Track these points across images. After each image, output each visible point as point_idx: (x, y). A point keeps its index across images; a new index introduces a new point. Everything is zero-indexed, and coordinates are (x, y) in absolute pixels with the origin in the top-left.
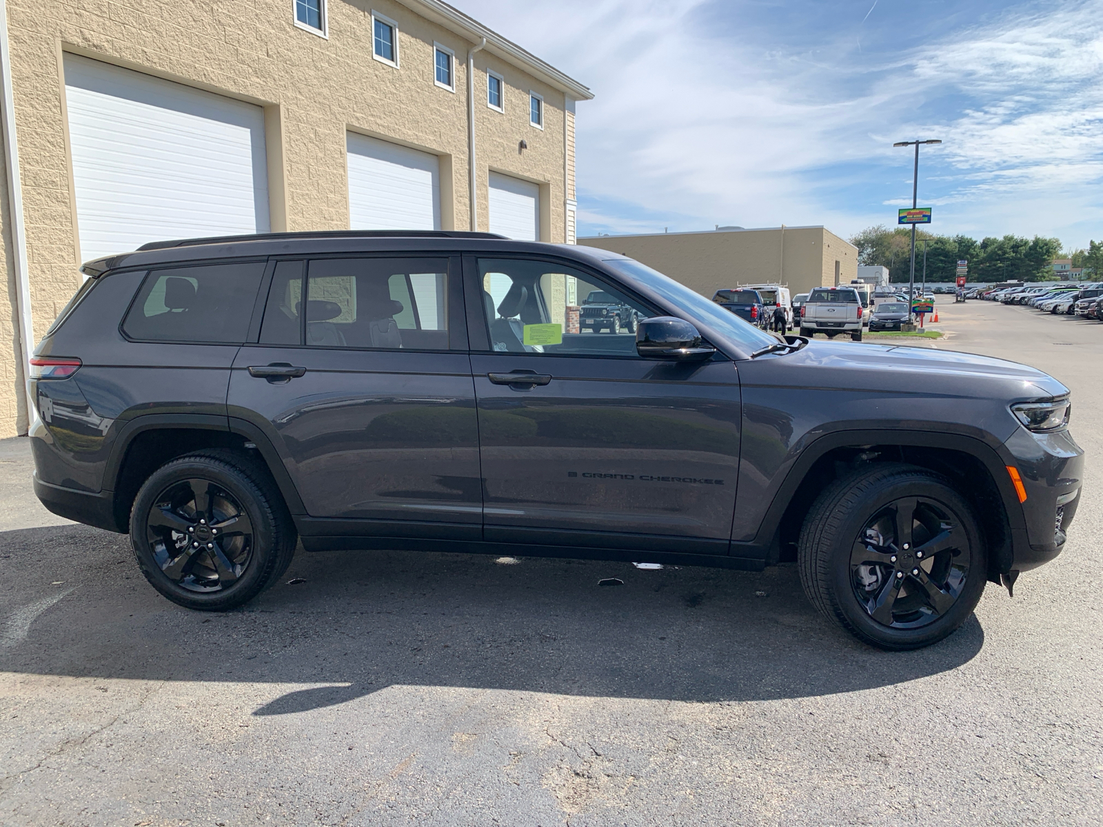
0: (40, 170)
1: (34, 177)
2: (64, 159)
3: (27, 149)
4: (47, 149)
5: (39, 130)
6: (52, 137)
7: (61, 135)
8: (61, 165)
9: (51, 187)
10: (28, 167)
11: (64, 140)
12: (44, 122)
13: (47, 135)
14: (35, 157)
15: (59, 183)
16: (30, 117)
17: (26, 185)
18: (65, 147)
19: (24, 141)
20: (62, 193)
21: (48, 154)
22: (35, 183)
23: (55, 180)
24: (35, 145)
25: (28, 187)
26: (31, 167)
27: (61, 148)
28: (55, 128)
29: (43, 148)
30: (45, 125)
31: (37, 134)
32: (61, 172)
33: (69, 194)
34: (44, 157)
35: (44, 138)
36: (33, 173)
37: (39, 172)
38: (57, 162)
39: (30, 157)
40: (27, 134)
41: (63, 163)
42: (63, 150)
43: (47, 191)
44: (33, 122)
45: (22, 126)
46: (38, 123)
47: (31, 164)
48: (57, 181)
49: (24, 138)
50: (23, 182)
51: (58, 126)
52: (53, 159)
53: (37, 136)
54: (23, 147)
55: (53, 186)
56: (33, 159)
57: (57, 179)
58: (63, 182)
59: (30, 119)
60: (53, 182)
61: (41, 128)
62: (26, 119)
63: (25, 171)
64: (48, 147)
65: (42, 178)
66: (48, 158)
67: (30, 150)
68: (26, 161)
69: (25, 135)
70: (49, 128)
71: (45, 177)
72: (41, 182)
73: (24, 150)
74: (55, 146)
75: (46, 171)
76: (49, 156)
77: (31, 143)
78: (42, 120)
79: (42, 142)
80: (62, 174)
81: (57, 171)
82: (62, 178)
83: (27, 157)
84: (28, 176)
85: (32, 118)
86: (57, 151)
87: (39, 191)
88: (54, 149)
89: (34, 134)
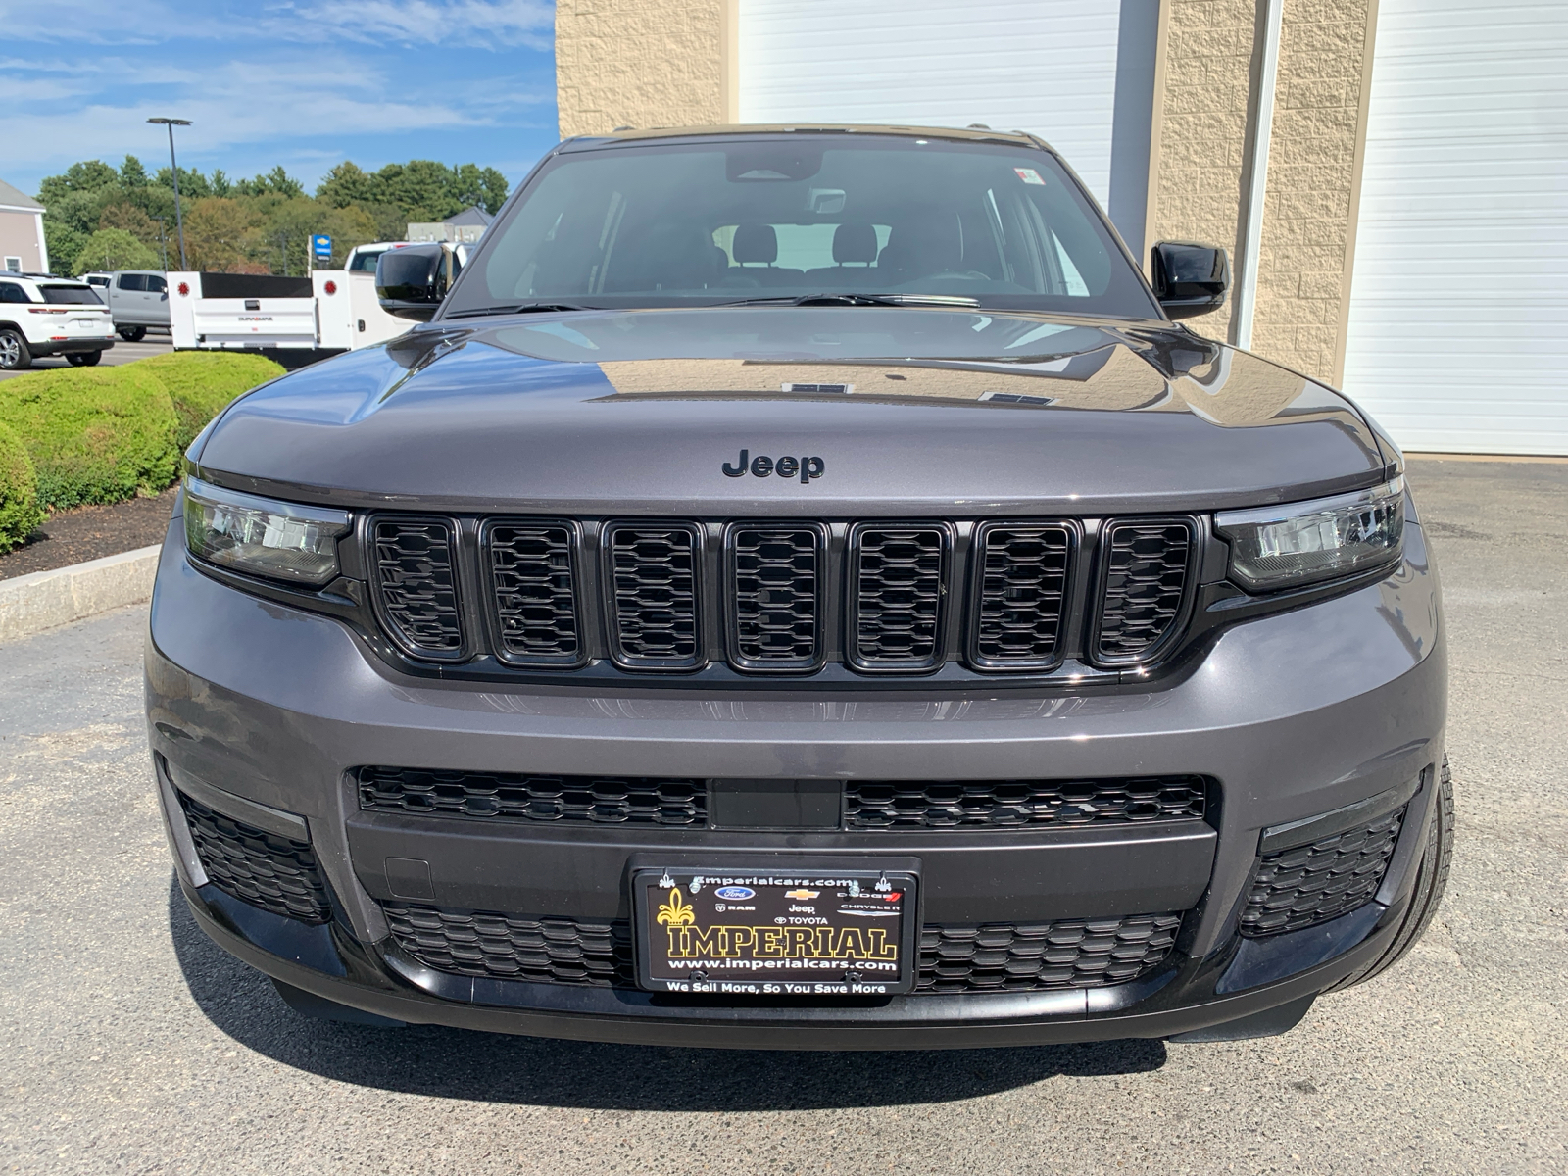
0: (1314, 83)
1: (1303, 95)
2: (1359, 58)
3: (1299, 54)
4: (1333, 47)
5: (1324, 23)
6: (1346, 29)
7: (1362, 21)
8: (1352, 69)
9: (1328, 104)
10: (1295, 81)
11: (1365, 29)
12: (1337, 7)
13: (1337, 27)
14: (1311, 64)
15: (1343, 96)
16: (1314, 6)
17: (1287, 108)
18: (1366, 41)
19: (1297, 43)
20: (1346, 112)
21: (1332, 56)
22: (1302, 103)
23: (1336, 94)
24: (1313, 46)
25: (1290, 111)
26: (1301, 81)
27: (1358, 41)
28: (1353, 13)
29: (1327, 48)
30: (1336, 12)
31: (1320, 28)
32: (1350, 79)
33: (1357, 111)
34: (1326, 61)
35: (1331, 33)
36: (1302, 90)
37: (1312, 86)
38: (1346, 65)
39: (1302, 66)
40: (1302, 33)
41: (1356, 64)
42: (1360, 46)
43: (1320, 112)
44: (1317, 12)
45: (1296, 22)
46: (1326, 12)
47: (1302, 75)
48: (1340, 94)
49: (1296, 40)
50: (1284, 104)
51: (1360, 10)
52: (1341, 62)
53: (1319, 33)
54: (1292, 53)
55: (1331, 103)
56: (1306, 68)
57: (1341, 91)
58: (1351, 94)
59: (1312, 10)
60: (1334, 96)
61: (1330, 18)
62: (1306, 11)
63: (1290, 87)
64: (1335, 45)
65: (1316, 93)
66: (1333, 62)
67: (1304, 55)
68: (1294, 72)
69: (1300, 35)
70: (1343, 16)
71: (1321, 92)
72: (1313, 100)
73: (1294, 58)
74: (1348, 41)
75: (1325, 82)
76: (1335, 59)
77: (1307, 45)
78: (1333, 5)
79: (1326, 39)
80: (1352, 81)
81: (1343, 79)
82: (1349, 89)
83: (1298, 66)
84: (1293, 94)
85: (1317, 6)
86: (1350, 48)
87: (1307, 114)
88: (1346, 46)
89: (1315, 30)
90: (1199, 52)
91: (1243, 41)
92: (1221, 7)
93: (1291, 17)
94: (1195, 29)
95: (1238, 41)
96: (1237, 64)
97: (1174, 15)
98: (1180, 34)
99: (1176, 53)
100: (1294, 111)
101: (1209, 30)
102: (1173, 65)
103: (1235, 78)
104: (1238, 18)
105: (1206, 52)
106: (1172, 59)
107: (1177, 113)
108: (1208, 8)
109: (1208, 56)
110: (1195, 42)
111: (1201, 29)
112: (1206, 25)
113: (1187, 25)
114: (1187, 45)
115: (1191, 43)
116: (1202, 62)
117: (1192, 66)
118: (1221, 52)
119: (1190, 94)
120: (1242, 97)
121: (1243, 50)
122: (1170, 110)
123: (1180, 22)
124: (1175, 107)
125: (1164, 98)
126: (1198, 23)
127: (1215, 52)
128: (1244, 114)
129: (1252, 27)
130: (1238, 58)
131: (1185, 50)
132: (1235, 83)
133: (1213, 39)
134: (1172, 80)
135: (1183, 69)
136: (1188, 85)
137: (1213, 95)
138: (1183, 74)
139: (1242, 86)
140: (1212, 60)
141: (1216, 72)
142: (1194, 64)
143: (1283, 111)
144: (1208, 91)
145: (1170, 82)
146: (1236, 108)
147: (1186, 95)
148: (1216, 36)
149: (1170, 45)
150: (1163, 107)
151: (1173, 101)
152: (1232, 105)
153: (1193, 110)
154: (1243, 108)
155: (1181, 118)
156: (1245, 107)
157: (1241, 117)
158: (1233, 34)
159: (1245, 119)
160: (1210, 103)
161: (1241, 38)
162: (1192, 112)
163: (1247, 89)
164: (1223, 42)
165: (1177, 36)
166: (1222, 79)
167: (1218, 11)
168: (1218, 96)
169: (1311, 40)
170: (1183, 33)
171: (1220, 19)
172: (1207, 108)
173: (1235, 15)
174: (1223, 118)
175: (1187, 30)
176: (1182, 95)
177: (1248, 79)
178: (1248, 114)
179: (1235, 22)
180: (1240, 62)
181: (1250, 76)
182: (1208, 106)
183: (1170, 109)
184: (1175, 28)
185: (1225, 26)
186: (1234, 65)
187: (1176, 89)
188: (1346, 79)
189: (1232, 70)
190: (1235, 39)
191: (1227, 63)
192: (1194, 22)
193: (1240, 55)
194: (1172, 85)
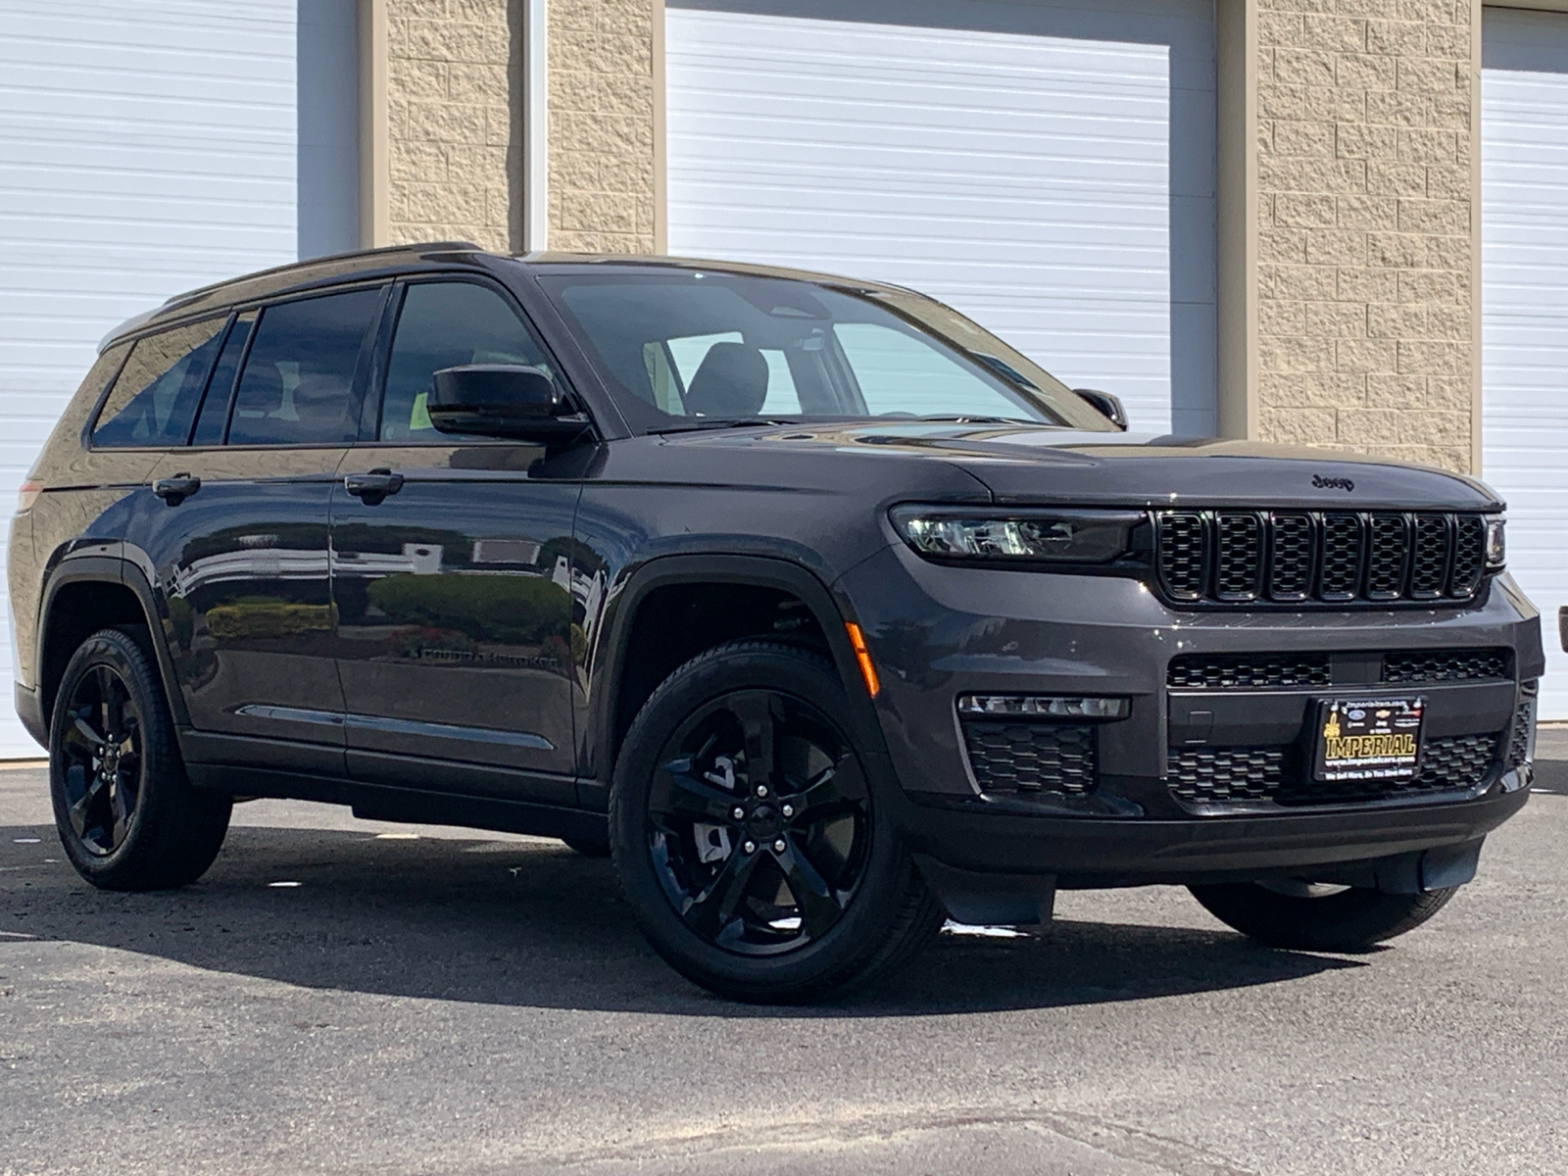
0: (594, 196)
1: (581, 212)
2: (648, 167)
3: (571, 154)
4: (614, 149)
5: (600, 114)
6: (628, 125)
7: (648, 117)
8: (641, 182)
9: (615, 228)
10: (569, 190)
11: (652, 129)
12: (614, 94)
13: (617, 121)
14: (588, 169)
15: (633, 219)
16: (584, 88)
17: (562, 229)
18: (654, 144)
19: (567, 138)
20: (639, 241)
21: (614, 161)
22: (581, 223)
23: (625, 214)
24: (589, 144)
25: (566, 233)
26: (577, 192)
27: (644, 144)
28: (635, 104)
29: (606, 149)
30: (614, 101)
31: (595, 121)
32: (640, 196)
33: (653, 241)
34: (607, 167)
35: (610, 129)
36: (580, 204)
37: (592, 200)
38: (633, 175)
39: (577, 170)
40: (573, 125)
41: (645, 176)
42: (648, 150)
43: (606, 238)
44: (588, 98)
45: (562, 108)
46: (600, 98)
47: (578, 183)
48: (629, 215)
49: (566, 133)
50: (557, 222)
51: (643, 101)
52: (626, 171)
53: (594, 126)
54: (561, 151)
55: (619, 227)
56: (582, 173)
57: (631, 211)
58: (643, 216)
59: (582, 93)
60: (622, 218)
61: (606, 107)
62: (575, 94)
63: (563, 199)
64: (617, 146)
65: (599, 212)
66: (616, 170)
67: (578, 155)
68: (567, 178)
69: (569, 126)
70: (622, 107)
71: (605, 210)
72: (596, 220)
73: (565, 158)
74: (632, 143)
75: (608, 197)
76: (618, 166)
77: (581, 141)
78: (609, 91)
79: (605, 137)
80: (642, 199)
81: (630, 194)
82: (640, 209)
83: (571, 170)
84: (569, 209)
85: (588, 89)
86: (635, 152)
87: (589, 240)
88: (630, 148)
89: (589, 121)
90: (435, 134)
91: (495, 125)
92: (460, 73)
93: (556, 101)
94: (428, 100)
95: (488, 124)
96: (488, 157)
97: (393, 75)
98: (405, 104)
99: (401, 131)
100: (571, 232)
101: (446, 103)
102: (399, 149)
103: (488, 179)
104: (485, 92)
105: (444, 134)
106: (396, 140)
107: (409, 220)
108: (441, 72)
109: (447, 142)
110: (427, 118)
111: (435, 101)
112: (440, 95)
113: (414, 93)
114: (417, 122)
115: (422, 118)
116: (439, 148)
117: (425, 153)
118: (466, 137)
119: (427, 194)
120: (500, 206)
121: (495, 138)
122: (399, 216)
123: (403, 86)
124: (406, 210)
125: (389, 197)
126: (431, 92)
127: (457, 137)
128: (505, 232)
129: (505, 107)
130: (490, 149)
131: (414, 129)
132: (489, 185)
133: (453, 118)
134: (398, 171)
135: (413, 157)
136: (422, 181)
137: (460, 199)
138: (414, 163)
139: (499, 190)
140: (453, 148)
141: (461, 166)
142: (428, 150)
143: (558, 232)
144: (451, 192)
145: (396, 173)
146: (493, 221)
147: (420, 195)
148: (457, 114)
149: (392, 119)
150: (389, 211)
151: (402, 202)
152: (487, 217)
153: (433, 218)
154: (502, 222)
155: (416, 229)
156: (505, 222)
157: (501, 235)
158: (479, 113)
159: (507, 238)
160: (455, 210)
161: (491, 121)
162: (431, 222)
163: (506, 196)
164: (467, 124)
165: (401, 106)
166: (470, 177)
167: (456, 77)
168: (466, 202)
169: (584, 135)
170: (409, 103)
171: (461, 90)
172: (452, 218)
173: (480, 87)
174: (476, 234)
175: (414, 99)
176: (415, 195)
177: (506, 181)
178: (511, 233)
179: (481, 97)
180: (492, 155)
181: (508, 177)
182: (454, 214)
183: (397, 215)
184: (397, 95)
185: (469, 100)
186: (485, 159)
187: (405, 184)
188: (634, 195)
189: (482, 166)
190: (483, 121)
191: (475, 154)
192: (423, 89)
193: (492, 146)
194: (399, 179)
